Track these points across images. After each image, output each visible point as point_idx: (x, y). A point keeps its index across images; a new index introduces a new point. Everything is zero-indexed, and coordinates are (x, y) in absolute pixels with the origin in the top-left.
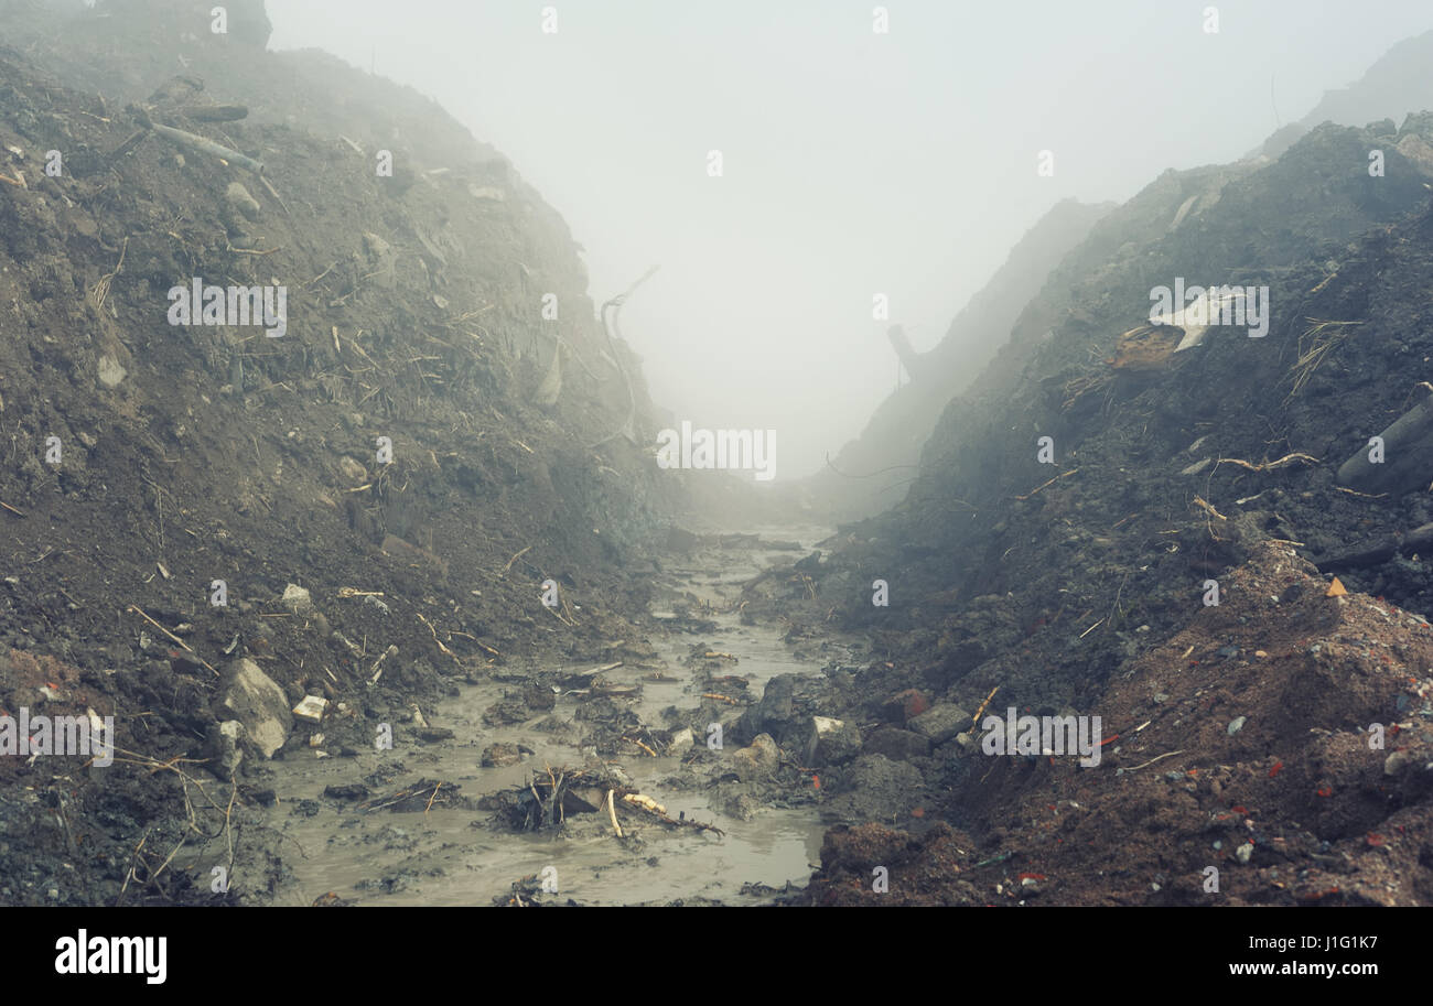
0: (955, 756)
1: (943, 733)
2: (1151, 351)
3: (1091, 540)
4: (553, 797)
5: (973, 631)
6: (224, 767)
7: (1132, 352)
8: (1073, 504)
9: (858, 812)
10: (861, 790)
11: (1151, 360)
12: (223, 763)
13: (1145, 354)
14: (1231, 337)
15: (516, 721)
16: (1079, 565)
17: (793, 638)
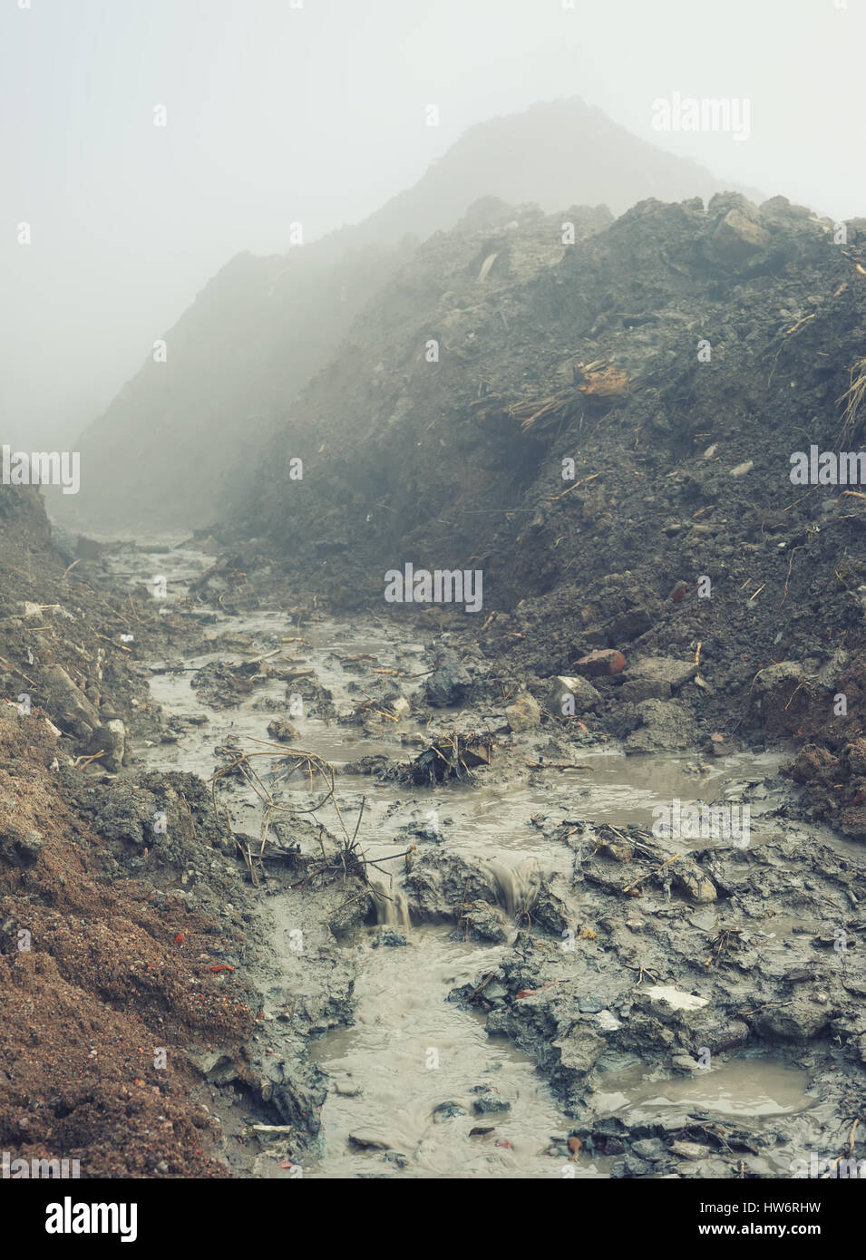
0: (698, 696)
1: (680, 679)
2: (611, 380)
3: (692, 527)
4: (456, 756)
5: (635, 601)
6: (114, 760)
7: (598, 381)
8: (607, 501)
9: (655, 744)
10: (652, 726)
11: (612, 387)
12: (114, 756)
13: (608, 382)
14: (716, 369)
15: (234, 704)
16: (696, 546)
17: (305, 623)
